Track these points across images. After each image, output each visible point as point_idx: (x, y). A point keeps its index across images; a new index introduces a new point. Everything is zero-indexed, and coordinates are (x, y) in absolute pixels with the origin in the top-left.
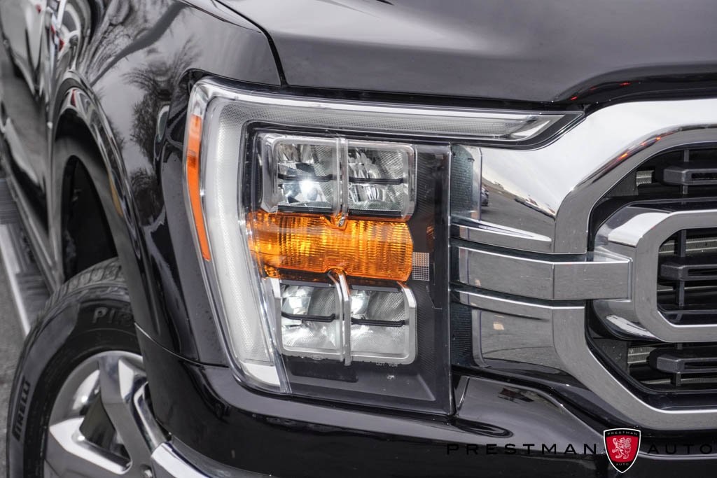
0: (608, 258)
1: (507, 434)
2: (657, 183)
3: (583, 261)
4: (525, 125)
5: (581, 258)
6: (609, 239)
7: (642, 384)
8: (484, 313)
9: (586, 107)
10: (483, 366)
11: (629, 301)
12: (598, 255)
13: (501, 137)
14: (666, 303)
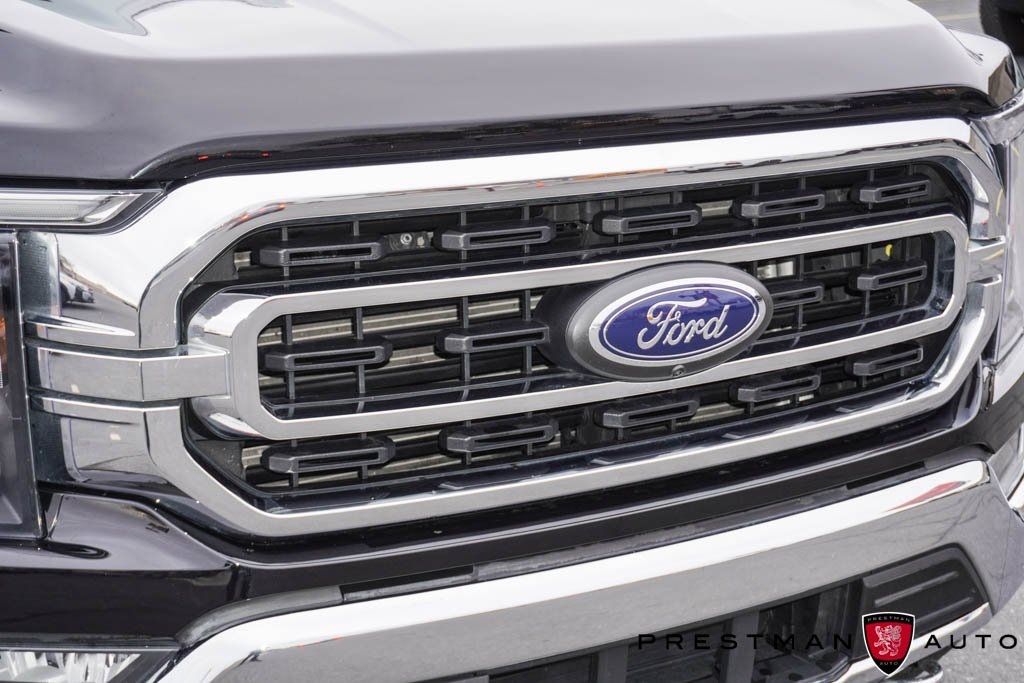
0: (201, 351)
1: (101, 554)
2: (255, 266)
3: (174, 355)
4: (98, 207)
5: (172, 353)
6: (206, 330)
7: (257, 488)
8: (74, 421)
9: (168, 184)
10: (80, 480)
11: (228, 397)
12: (192, 347)
13: (75, 221)
14: (272, 397)
